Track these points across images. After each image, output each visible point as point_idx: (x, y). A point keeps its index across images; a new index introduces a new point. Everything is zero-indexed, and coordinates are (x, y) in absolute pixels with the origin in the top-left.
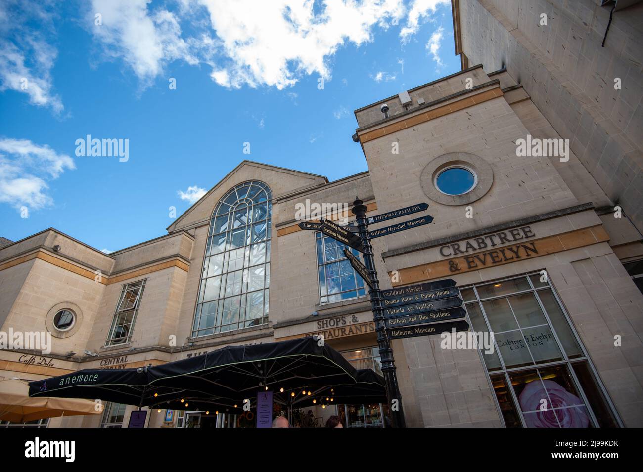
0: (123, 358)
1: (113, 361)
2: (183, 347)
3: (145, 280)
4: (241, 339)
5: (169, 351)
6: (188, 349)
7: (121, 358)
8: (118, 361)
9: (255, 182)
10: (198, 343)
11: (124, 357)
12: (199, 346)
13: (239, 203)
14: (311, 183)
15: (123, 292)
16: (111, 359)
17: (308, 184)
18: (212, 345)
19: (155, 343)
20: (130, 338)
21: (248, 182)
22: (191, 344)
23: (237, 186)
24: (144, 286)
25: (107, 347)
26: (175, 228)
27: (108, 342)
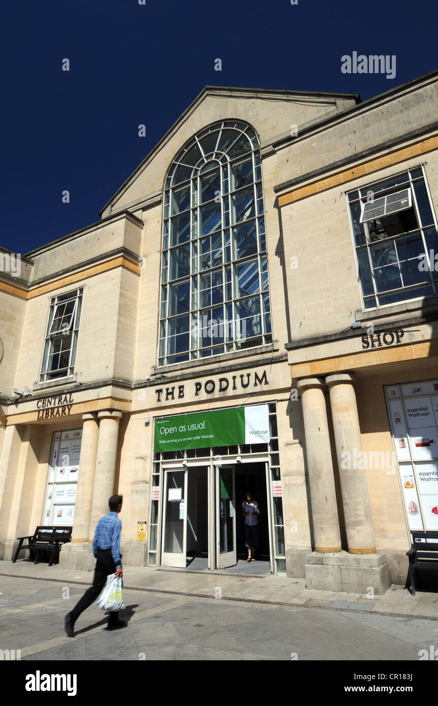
0: (66, 397)
1: (53, 401)
2: (148, 380)
3: (81, 290)
4: (233, 368)
5: (129, 386)
6: (156, 383)
7: (63, 396)
8: (60, 400)
9: (229, 122)
10: (169, 375)
11: (68, 396)
12: (171, 378)
13: (206, 161)
14: (329, 111)
15: (52, 307)
16: (50, 399)
17: (323, 113)
18: (191, 376)
19: (108, 375)
20: (72, 369)
21: (217, 124)
22: (159, 376)
23: (199, 134)
24: (80, 298)
25: (42, 383)
26: (111, 211)
27: (42, 376)
